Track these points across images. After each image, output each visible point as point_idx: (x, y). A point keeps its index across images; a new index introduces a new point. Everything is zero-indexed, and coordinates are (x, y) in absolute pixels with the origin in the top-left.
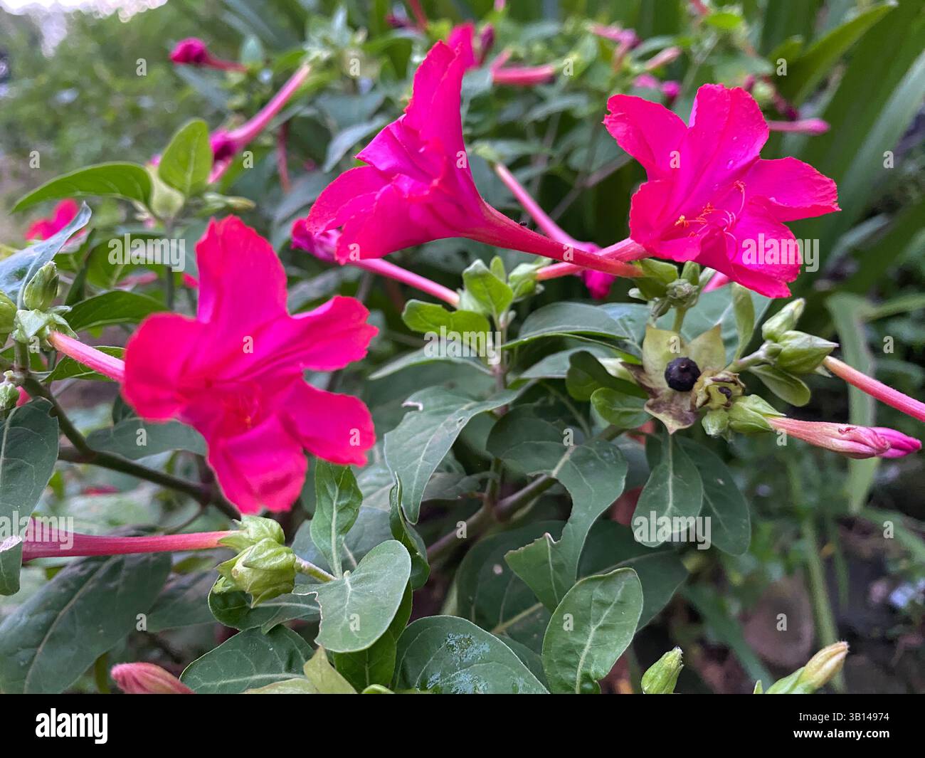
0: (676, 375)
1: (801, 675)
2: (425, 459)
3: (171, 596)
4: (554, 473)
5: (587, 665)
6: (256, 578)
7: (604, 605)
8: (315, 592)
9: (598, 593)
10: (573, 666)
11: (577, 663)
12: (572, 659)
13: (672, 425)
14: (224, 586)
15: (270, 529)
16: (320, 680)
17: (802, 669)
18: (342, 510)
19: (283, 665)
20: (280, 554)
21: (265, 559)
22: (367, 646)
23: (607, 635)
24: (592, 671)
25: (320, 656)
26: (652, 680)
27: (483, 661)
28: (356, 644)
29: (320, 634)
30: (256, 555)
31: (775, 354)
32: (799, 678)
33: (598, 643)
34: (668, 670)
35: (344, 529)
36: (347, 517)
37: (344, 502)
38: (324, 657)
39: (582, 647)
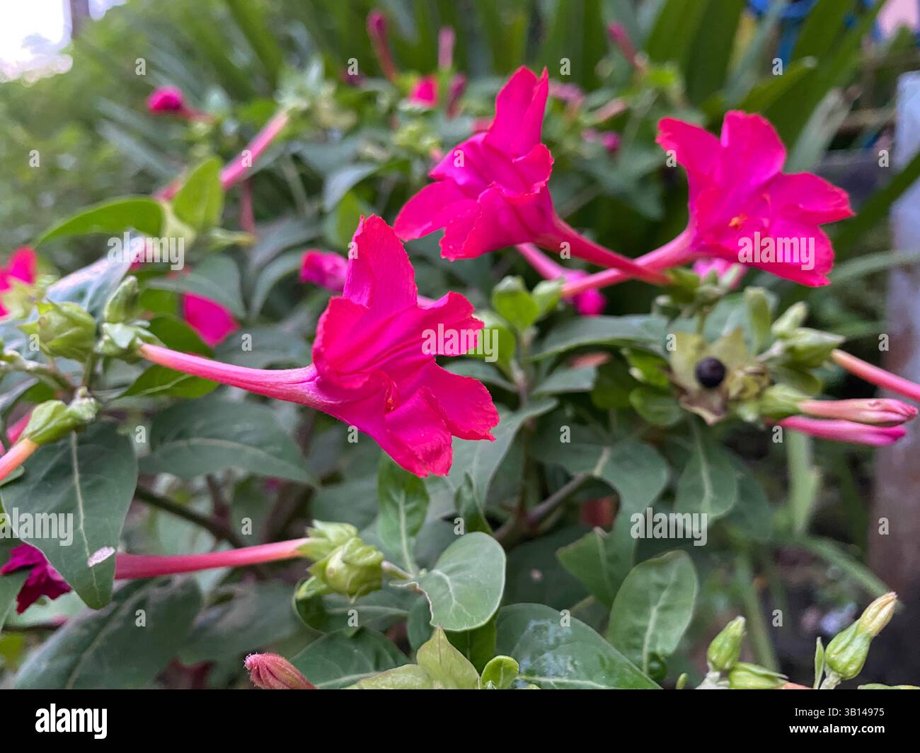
0: (707, 372)
1: (858, 625)
2: (480, 463)
3: (203, 629)
4: (597, 472)
5: (653, 644)
6: (354, 574)
7: (661, 587)
8: (415, 583)
9: (654, 577)
10: (638, 648)
11: (642, 643)
12: (637, 641)
13: (710, 418)
14: (308, 590)
15: (349, 532)
16: (439, 661)
17: (858, 621)
18: (410, 514)
19: (371, 665)
20: (369, 552)
21: (359, 557)
22: (483, 623)
23: (669, 616)
24: (659, 649)
25: (439, 636)
26: (719, 650)
27: (568, 642)
28: (471, 622)
29: (432, 618)
30: (349, 552)
31: (791, 350)
32: (857, 628)
33: (660, 624)
34: (734, 637)
35: (413, 532)
36: (416, 519)
37: (412, 505)
38: (443, 637)
39: (645, 629)
